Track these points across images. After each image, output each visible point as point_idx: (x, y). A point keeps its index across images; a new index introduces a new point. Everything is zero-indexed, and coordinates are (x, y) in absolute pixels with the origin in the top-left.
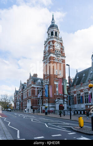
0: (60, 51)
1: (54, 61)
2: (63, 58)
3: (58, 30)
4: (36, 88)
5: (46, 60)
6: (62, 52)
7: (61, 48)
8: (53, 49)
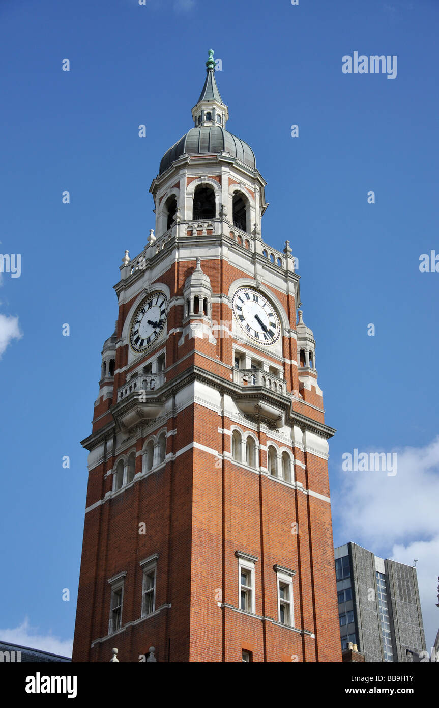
5: (123, 443)
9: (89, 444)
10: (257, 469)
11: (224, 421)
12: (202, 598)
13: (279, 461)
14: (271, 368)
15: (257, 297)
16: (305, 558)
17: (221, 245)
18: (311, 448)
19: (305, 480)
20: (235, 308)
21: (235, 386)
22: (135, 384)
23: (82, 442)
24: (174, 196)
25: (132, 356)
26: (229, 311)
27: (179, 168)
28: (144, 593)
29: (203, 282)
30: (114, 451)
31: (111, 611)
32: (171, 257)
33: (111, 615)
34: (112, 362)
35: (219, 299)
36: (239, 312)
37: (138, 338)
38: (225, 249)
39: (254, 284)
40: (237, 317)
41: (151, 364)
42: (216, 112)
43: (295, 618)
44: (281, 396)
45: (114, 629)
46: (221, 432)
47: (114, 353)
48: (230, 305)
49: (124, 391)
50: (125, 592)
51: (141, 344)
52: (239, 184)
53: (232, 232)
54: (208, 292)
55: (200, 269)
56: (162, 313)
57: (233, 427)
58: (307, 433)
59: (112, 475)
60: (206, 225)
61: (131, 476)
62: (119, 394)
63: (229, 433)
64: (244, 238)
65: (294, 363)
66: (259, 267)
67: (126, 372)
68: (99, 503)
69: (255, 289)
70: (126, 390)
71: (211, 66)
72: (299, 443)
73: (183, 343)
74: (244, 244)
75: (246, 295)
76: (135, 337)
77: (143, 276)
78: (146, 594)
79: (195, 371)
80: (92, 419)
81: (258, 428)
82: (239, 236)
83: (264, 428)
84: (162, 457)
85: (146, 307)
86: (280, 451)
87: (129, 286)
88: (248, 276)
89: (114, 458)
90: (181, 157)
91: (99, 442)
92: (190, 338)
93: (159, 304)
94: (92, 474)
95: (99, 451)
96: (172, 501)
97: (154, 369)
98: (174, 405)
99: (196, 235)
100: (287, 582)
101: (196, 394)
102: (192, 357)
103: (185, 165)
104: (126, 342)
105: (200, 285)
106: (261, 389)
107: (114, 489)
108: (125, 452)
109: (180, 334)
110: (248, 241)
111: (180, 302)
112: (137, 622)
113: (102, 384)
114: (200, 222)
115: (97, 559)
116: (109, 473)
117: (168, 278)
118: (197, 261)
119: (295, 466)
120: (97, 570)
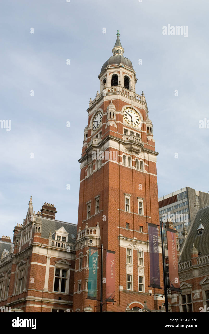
0: (138, 135)
1: (121, 163)
2: (151, 158)
3: (132, 72)
4: (48, 261)
6: (144, 138)
7: (143, 126)
8: (116, 126)
9: (81, 161)
10: (132, 167)
11: (120, 152)
12: (113, 208)
13: (139, 164)
14: (137, 134)
15: (132, 111)
16: (148, 195)
17: (119, 94)
18: (150, 159)
19: (148, 170)
20: (124, 115)
21: (124, 140)
22: (92, 142)
23: (78, 161)
24: (105, 79)
25: (93, 133)
26: (122, 116)
27: (106, 70)
28: (96, 207)
29: (113, 107)
30: (87, 163)
31: (87, 212)
32: (103, 100)
33: (87, 213)
34: (87, 135)
35: (118, 112)
36: (125, 116)
37: (94, 127)
38: (120, 96)
39: (131, 106)
40: (125, 118)
41: (98, 135)
42: (120, 50)
43: (144, 213)
44: (139, 143)
45: (89, 217)
46: (119, 156)
47: (87, 132)
48: (122, 114)
49: (89, 144)
50: (91, 206)
51: (95, 129)
52: (126, 73)
53: (123, 90)
54: (115, 111)
55: (112, 103)
56: (101, 118)
57: (123, 154)
58: (149, 155)
59: (87, 171)
60: (114, 88)
61: (92, 171)
62: (88, 145)
63: (122, 156)
64: (127, 92)
65: (145, 132)
66: (132, 101)
67: (91, 138)
68: (84, 180)
69: (132, 108)
70: (90, 144)
71: (118, 35)
72: (146, 158)
73: (106, 128)
74: (127, 94)
75: (128, 110)
76: (93, 126)
77: (95, 106)
78: (97, 207)
79: (109, 137)
80: (81, 153)
81: (132, 154)
82: (126, 91)
83: (134, 154)
84: (101, 164)
85: (96, 116)
86: (139, 161)
87: (91, 110)
88: (129, 104)
89: (88, 165)
90: (107, 66)
91: (83, 160)
92: (108, 126)
93: (100, 115)
94: (81, 170)
95: (83, 163)
96: (103, 179)
97: (99, 136)
98: (104, 148)
99: (111, 92)
100: (141, 202)
101: (110, 144)
102: (109, 132)
103: (108, 69)
104: (91, 128)
105: (112, 108)
106: (132, 141)
107: (88, 175)
108: (90, 163)
109: (106, 125)
110: (129, 92)
111: (106, 114)
112: (94, 215)
113: (84, 142)
114: (112, 87)
115: (83, 197)
116: (86, 170)
117: (102, 107)
118: (111, 100)
119: (145, 165)
120: (83, 200)
